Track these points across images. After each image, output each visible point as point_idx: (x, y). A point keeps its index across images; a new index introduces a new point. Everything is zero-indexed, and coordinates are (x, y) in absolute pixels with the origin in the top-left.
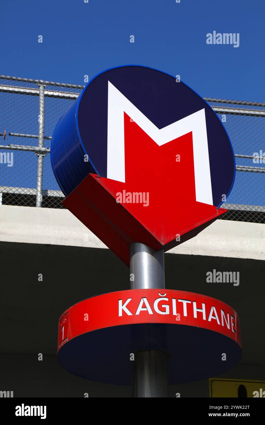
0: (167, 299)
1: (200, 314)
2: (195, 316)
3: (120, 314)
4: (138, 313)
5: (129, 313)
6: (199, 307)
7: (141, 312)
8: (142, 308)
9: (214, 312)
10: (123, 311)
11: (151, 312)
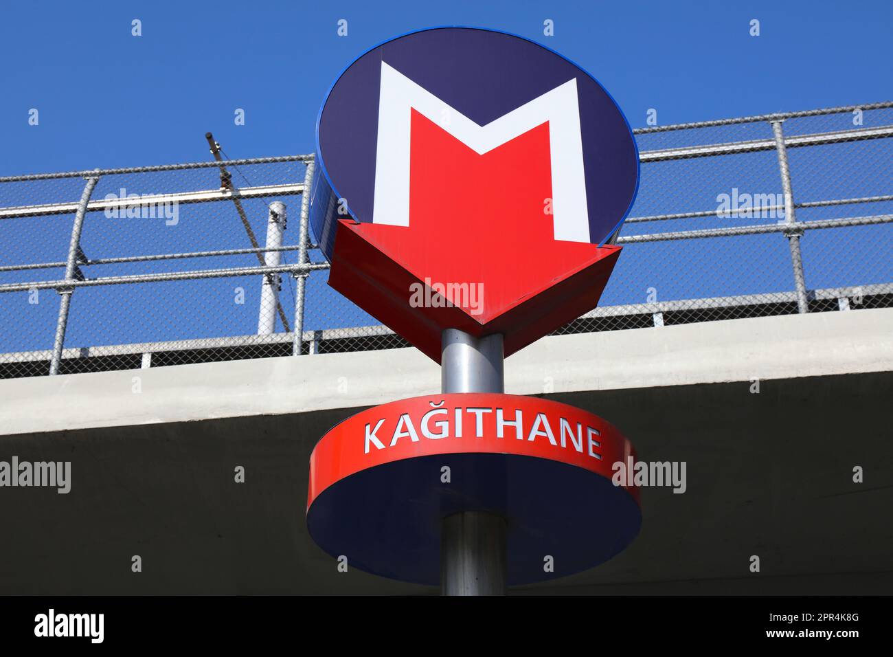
0: (444, 412)
1: (510, 431)
2: (500, 434)
3: (367, 450)
4: (393, 443)
5: (380, 445)
6: (509, 417)
7: (400, 440)
8: (401, 432)
9: (542, 423)
10: (371, 444)
11: (415, 438)
